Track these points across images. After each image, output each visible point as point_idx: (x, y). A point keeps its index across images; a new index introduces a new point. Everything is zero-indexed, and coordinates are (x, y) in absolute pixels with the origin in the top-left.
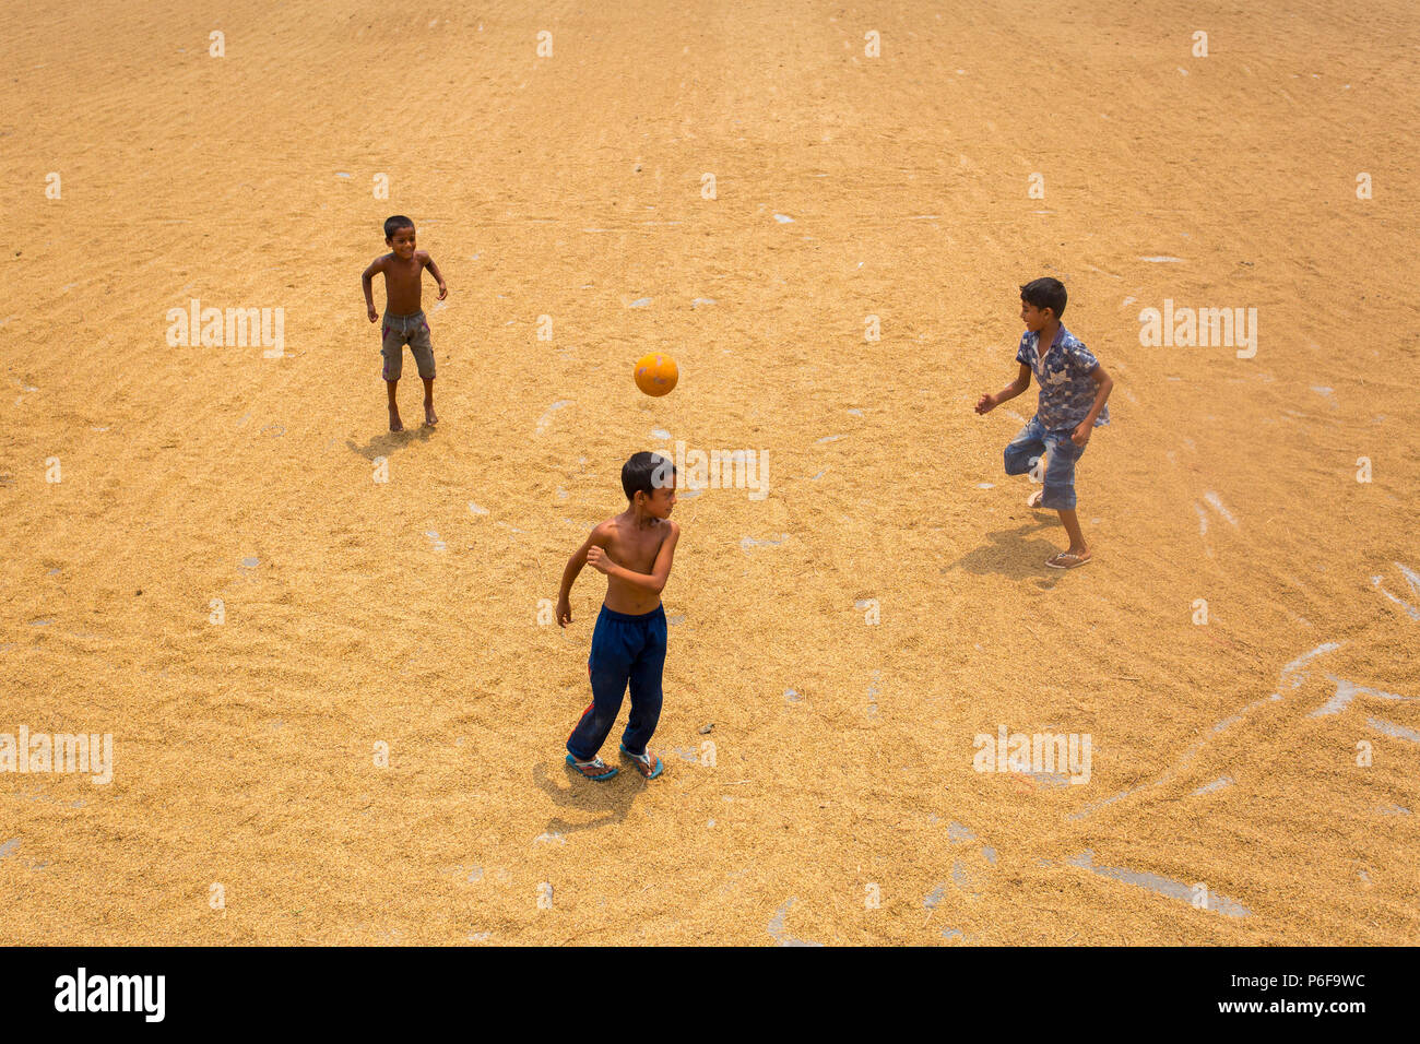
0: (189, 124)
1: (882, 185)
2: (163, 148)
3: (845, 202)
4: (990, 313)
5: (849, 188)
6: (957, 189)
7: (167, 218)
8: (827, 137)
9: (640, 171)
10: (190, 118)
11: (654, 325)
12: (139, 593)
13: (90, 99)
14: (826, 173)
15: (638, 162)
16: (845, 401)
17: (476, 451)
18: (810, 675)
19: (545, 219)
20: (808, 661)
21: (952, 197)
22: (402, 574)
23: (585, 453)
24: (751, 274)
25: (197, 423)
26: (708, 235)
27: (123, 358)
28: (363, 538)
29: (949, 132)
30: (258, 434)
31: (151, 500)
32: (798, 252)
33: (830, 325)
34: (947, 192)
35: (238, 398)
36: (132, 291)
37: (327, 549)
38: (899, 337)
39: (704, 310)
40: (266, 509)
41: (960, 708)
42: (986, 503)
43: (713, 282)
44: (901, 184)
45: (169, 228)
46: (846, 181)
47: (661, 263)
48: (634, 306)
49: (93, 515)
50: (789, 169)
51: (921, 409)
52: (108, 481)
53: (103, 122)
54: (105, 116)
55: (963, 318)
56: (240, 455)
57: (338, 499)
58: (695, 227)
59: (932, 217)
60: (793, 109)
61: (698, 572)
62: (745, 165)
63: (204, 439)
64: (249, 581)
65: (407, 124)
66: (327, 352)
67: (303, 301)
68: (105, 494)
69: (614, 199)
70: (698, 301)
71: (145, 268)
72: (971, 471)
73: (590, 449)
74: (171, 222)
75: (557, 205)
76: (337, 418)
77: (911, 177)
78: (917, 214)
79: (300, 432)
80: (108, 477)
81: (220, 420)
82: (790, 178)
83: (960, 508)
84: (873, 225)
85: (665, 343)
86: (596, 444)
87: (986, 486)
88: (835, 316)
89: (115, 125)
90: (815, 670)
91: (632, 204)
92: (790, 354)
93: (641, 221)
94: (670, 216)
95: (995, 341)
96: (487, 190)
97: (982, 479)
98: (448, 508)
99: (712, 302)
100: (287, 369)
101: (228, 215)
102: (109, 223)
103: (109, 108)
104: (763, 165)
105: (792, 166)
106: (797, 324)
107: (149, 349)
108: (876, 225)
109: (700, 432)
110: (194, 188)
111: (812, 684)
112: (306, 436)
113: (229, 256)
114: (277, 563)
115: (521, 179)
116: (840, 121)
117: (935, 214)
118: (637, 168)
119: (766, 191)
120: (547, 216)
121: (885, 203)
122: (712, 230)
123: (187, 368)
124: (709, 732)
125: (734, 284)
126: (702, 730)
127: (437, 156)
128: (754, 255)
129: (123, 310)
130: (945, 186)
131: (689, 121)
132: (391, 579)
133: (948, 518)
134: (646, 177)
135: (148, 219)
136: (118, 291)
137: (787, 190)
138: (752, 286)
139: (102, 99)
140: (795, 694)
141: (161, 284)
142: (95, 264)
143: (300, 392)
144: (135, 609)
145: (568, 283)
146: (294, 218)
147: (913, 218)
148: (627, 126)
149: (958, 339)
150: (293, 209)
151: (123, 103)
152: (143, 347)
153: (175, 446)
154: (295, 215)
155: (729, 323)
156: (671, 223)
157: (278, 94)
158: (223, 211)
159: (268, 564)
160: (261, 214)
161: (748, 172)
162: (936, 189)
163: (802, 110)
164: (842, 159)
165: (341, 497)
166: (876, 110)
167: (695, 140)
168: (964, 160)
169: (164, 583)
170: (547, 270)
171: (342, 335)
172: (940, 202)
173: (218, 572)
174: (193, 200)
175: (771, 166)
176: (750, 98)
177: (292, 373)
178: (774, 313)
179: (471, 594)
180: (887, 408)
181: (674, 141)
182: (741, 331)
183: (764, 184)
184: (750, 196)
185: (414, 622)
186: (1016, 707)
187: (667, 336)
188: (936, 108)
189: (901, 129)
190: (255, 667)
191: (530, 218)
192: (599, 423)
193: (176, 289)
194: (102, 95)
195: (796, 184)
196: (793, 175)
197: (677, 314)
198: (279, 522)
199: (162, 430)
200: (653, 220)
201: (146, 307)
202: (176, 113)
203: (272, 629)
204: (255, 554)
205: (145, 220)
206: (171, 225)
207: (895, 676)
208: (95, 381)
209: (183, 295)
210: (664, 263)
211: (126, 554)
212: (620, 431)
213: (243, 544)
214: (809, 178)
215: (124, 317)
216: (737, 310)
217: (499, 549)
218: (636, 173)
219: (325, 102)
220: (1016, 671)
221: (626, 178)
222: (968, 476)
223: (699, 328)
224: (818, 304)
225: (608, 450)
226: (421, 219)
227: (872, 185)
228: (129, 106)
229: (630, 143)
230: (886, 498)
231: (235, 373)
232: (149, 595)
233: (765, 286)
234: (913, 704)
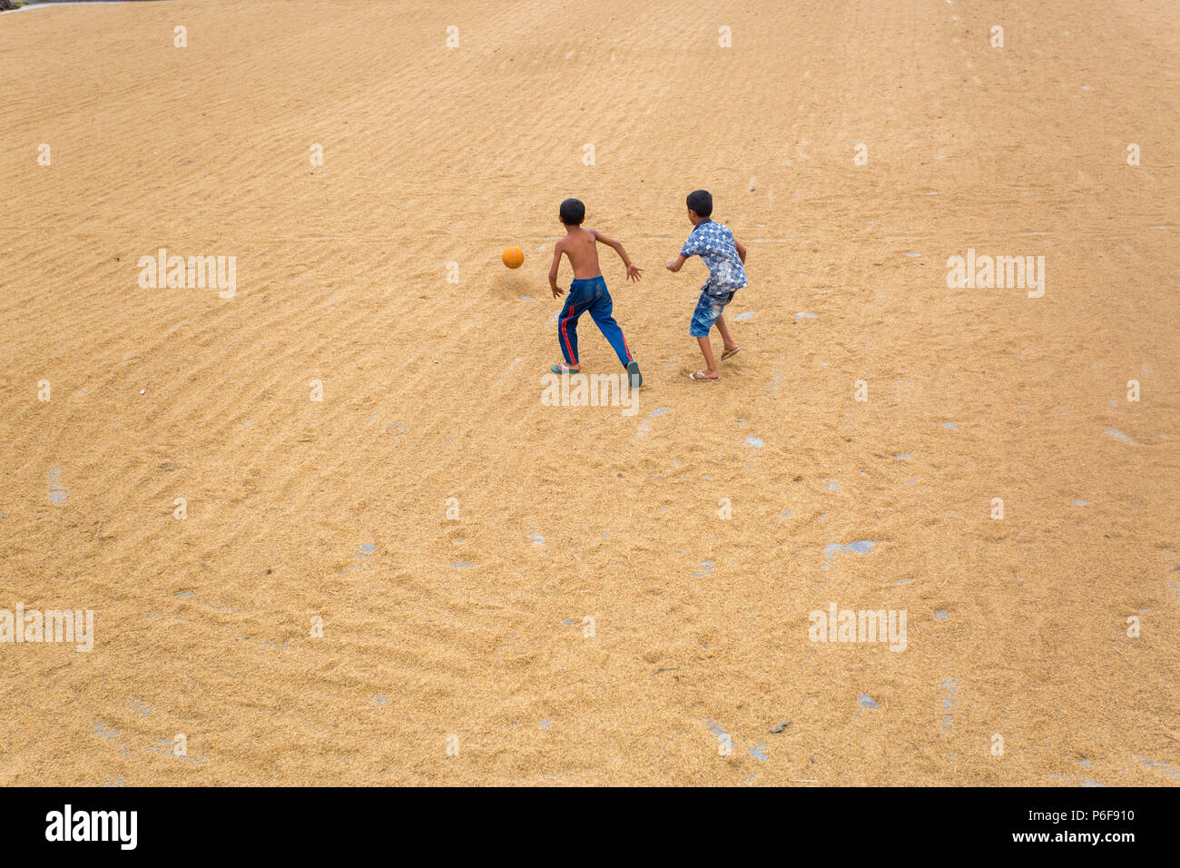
0: (346, 151)
1: (994, 203)
2: (322, 173)
3: (954, 219)
4: (1098, 329)
5: (960, 205)
6: (1071, 205)
7: (321, 236)
8: (940, 156)
9: (753, 190)
10: (347, 146)
11: (756, 337)
12: (269, 572)
13: (264, 130)
14: (936, 191)
15: (753, 182)
16: (941, 414)
17: (579, 452)
18: (886, 682)
19: (660, 236)
20: (885, 668)
21: (1066, 213)
22: (501, 565)
23: (680, 458)
24: (855, 289)
25: (331, 420)
26: (815, 251)
27: (272, 360)
28: (469, 530)
29: (1068, 148)
30: (384, 431)
31: (286, 489)
32: (903, 268)
33: (931, 340)
34: (1061, 208)
35: (368, 399)
36: (285, 301)
37: (436, 539)
38: (1000, 352)
39: (806, 324)
40: (385, 500)
41: (1038, 727)
42: (1080, 521)
43: (816, 297)
44: (1014, 201)
45: (321, 245)
46: (957, 198)
47: (766, 278)
48: (737, 319)
49: (237, 501)
50: (900, 188)
51: (1018, 424)
52: (250, 470)
53: (272, 150)
54: (275, 145)
55: (1069, 334)
56: (367, 450)
57: (449, 494)
58: (804, 244)
59: (1044, 234)
60: (909, 129)
61: (781, 575)
62: (857, 184)
63: (336, 435)
64: (365, 566)
65: (539, 149)
66: (451, 358)
67: (432, 312)
68: (246, 483)
69: (726, 218)
70: (801, 315)
71: (297, 280)
72: (1066, 488)
73: (686, 455)
74: (322, 239)
75: (672, 223)
76: (455, 419)
77: (1025, 194)
78: (1028, 230)
79: (421, 431)
80: (251, 466)
81: (350, 418)
82: (899, 196)
83: (1052, 523)
84: (982, 241)
85: (766, 355)
86: (692, 450)
87: (1081, 503)
88: (935, 331)
89: (283, 153)
90: (891, 677)
91: (744, 222)
92: (888, 367)
93: (753, 238)
94: (780, 233)
95: (1101, 357)
96: (607, 210)
97: (1077, 496)
98: (550, 505)
99: (814, 316)
100: (414, 373)
101: (373, 233)
102: (270, 240)
103: (279, 137)
104: (873, 184)
105: (902, 185)
106: (897, 338)
107: (295, 353)
108: (986, 242)
109: (793, 440)
110: (347, 208)
111: (888, 691)
112: (426, 434)
113: (371, 270)
114: (390, 548)
115: (641, 198)
116: (955, 140)
117: (1047, 230)
118: (750, 188)
119: (876, 209)
120: (663, 233)
121: (996, 220)
122: (819, 247)
123: (326, 371)
124: (780, 732)
125: (839, 300)
126: (774, 729)
127: (564, 177)
128: (860, 271)
129: (276, 318)
130: (1061, 202)
131: (804, 142)
132: (490, 570)
133: (1038, 533)
134: (759, 197)
135: (304, 236)
136: (273, 301)
137: (897, 208)
138: (854, 301)
139: (274, 129)
140: (869, 700)
141: (310, 295)
142: (256, 276)
143: (424, 394)
144: (264, 586)
145: (677, 297)
146: (431, 236)
147: (1024, 235)
148: (744, 148)
149: (1062, 356)
150: (433, 227)
151: (291, 133)
152: (290, 351)
153: (310, 441)
154: (432, 232)
155: (828, 336)
156: (780, 240)
157: (426, 122)
158: (369, 229)
159: (383, 551)
160: (401, 231)
161: (859, 191)
162: (1050, 206)
163: (917, 130)
164: (954, 178)
165: (453, 491)
166: (993, 128)
167: (808, 161)
168: (1083, 179)
169: (291, 563)
170: (658, 285)
171: (465, 342)
172: (1053, 218)
173: (339, 555)
174: (345, 219)
175: (882, 185)
176: (868, 120)
177: (418, 377)
178: (875, 328)
179: (563, 587)
180: (982, 422)
181: (788, 163)
182: (841, 344)
183: (874, 203)
184: (859, 214)
185: (509, 611)
186: (1099, 729)
187: (767, 348)
188: (1058, 125)
189: (1018, 147)
190: (363, 644)
191: (646, 236)
192: (696, 430)
193: (322, 298)
194: (274, 126)
195: (906, 202)
196: (903, 193)
197: (779, 327)
198: (395, 513)
199: (300, 425)
200: (763, 237)
201: (296, 315)
202: (335, 141)
203: (381, 611)
204: (373, 541)
205: (301, 237)
206: (324, 242)
207: (972, 689)
208: (246, 380)
209: (328, 304)
210: (770, 278)
211: (260, 536)
212: (717, 438)
213: (362, 532)
214: (919, 196)
215: (275, 325)
216: (839, 324)
217: (594, 545)
218: (749, 192)
219: (467, 129)
220: (1101, 693)
221: (739, 197)
222: (1062, 492)
223: (799, 341)
224: (919, 318)
225: (702, 456)
226: (546, 237)
227: (984, 203)
228: (296, 136)
229: (745, 164)
230: (975, 511)
231: (367, 375)
232: (276, 575)
233: (868, 301)
234: (988, 719)
